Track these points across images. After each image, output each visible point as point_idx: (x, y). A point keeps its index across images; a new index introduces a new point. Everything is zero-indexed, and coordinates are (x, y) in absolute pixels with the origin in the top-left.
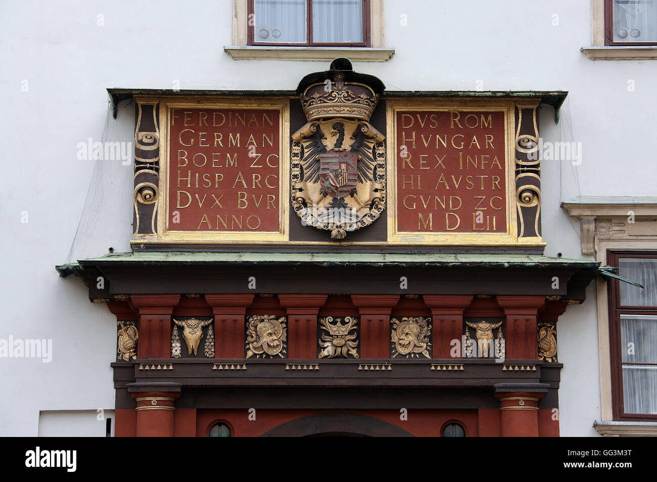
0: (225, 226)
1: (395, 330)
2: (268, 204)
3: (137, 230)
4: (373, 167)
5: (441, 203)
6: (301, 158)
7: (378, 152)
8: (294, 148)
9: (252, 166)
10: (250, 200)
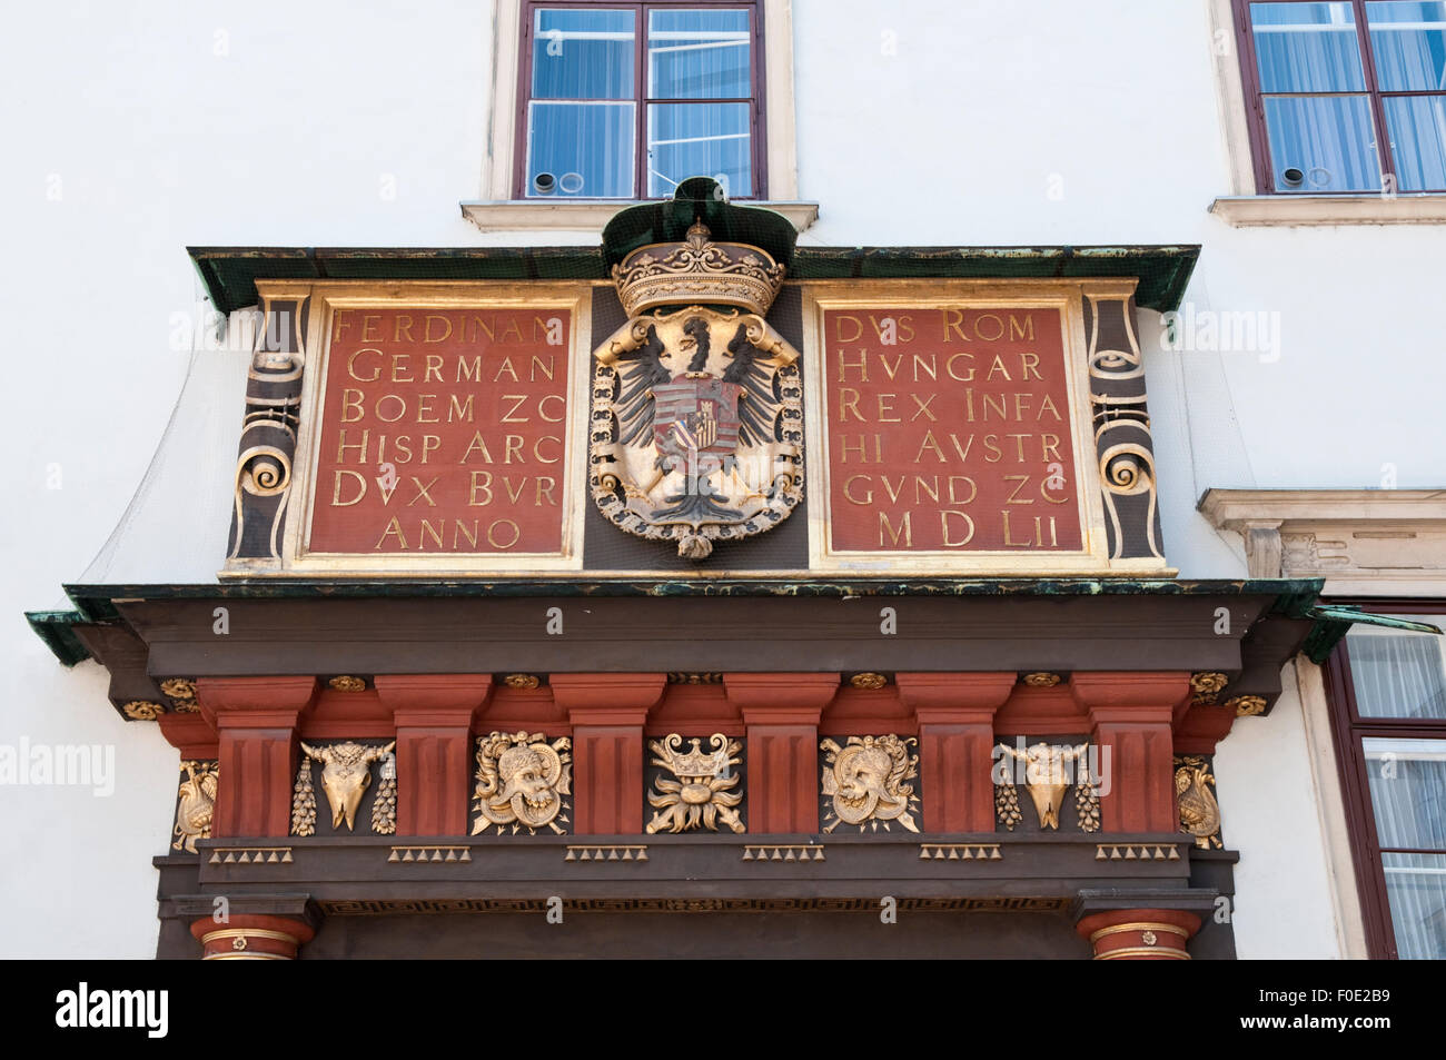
0: (439, 541)
1: (832, 766)
2: (539, 495)
3: (236, 551)
4: (773, 416)
5: (930, 491)
6: (614, 399)
7: (784, 385)
8: (599, 379)
9: (505, 420)
10: (498, 488)
